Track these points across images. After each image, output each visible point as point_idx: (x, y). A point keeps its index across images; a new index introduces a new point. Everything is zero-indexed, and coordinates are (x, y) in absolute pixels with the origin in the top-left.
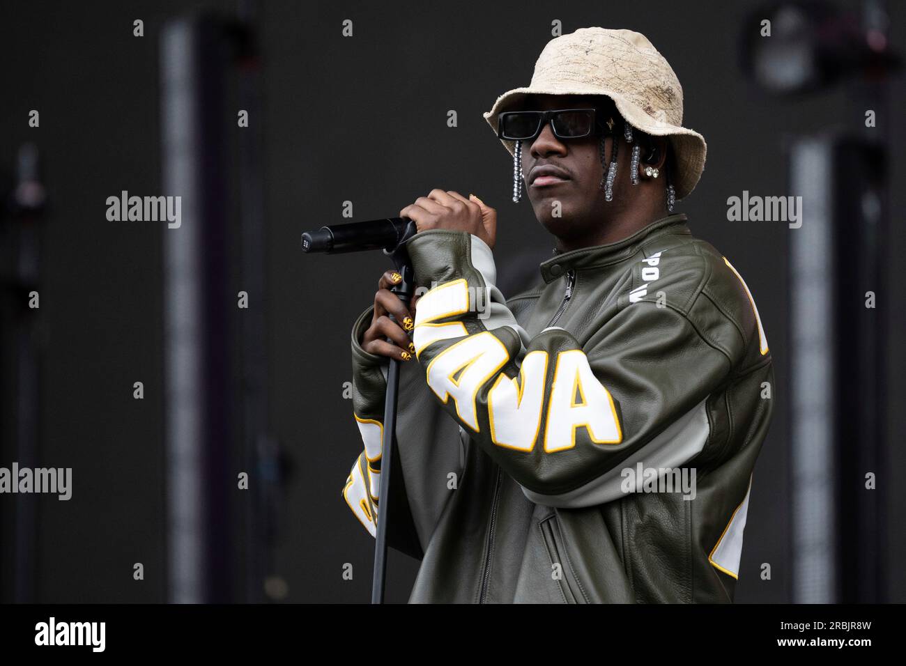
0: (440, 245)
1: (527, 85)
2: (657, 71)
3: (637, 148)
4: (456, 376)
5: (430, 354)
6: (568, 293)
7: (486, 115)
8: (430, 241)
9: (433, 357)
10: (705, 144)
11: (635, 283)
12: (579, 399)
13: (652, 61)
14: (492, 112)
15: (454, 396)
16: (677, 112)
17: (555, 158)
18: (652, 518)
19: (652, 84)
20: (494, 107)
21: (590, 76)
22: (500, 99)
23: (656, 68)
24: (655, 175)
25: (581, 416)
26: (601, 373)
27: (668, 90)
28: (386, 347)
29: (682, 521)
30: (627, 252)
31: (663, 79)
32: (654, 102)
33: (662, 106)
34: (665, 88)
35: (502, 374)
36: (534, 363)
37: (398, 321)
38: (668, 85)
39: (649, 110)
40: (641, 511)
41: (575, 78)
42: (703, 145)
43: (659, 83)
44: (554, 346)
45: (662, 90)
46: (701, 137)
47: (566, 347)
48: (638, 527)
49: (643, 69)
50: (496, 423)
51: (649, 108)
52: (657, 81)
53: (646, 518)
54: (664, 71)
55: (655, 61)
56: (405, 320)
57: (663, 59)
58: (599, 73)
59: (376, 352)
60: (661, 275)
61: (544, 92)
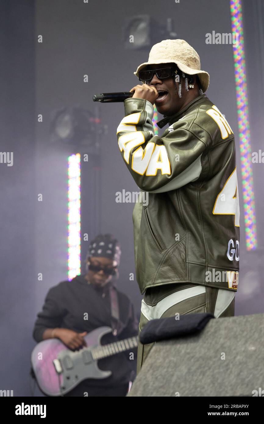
1: (147, 61)
2: (190, 52)
3: (186, 79)
4: (126, 144)
7: (135, 73)
10: (209, 75)
13: (188, 49)
14: (137, 72)
15: (124, 150)
16: (198, 65)
17: (159, 85)
19: (189, 56)
20: (137, 70)
21: (168, 56)
22: (139, 67)
23: (190, 51)
24: (193, 87)
25: (160, 165)
27: (194, 58)
31: (192, 54)
32: (190, 63)
33: (193, 63)
34: (193, 58)
35: (141, 146)
36: (150, 145)
38: (195, 56)
39: (189, 66)
41: (162, 57)
42: (208, 76)
43: (191, 56)
45: (192, 58)
46: (207, 73)
49: (186, 52)
50: (133, 163)
51: (189, 65)
52: (190, 55)
54: (193, 52)
55: (189, 49)
57: (192, 47)
58: (170, 55)
61: (153, 63)
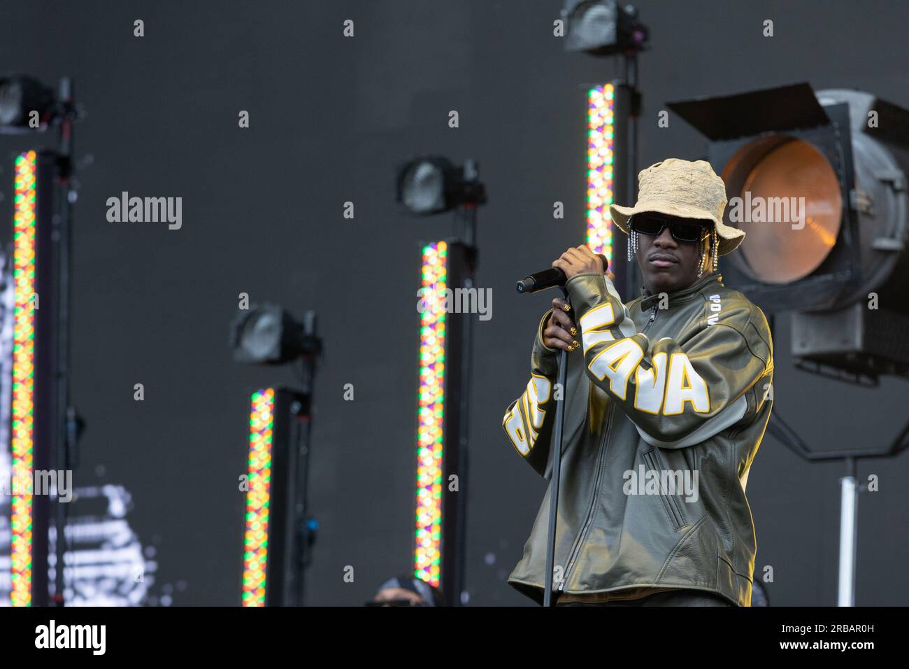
0: (589, 282)
4: (614, 365)
5: (596, 350)
6: (653, 317)
8: (582, 280)
9: (598, 352)
11: (708, 312)
12: (686, 384)
15: (609, 377)
17: (670, 250)
18: (711, 455)
25: (688, 394)
26: (697, 367)
28: (559, 343)
29: (729, 458)
30: (692, 296)
35: (640, 367)
36: (659, 359)
37: (567, 329)
40: (705, 451)
44: (670, 349)
47: (676, 350)
48: (703, 460)
50: (638, 395)
53: (708, 456)
56: (572, 330)
58: (698, 198)
59: (553, 347)
60: (722, 308)
